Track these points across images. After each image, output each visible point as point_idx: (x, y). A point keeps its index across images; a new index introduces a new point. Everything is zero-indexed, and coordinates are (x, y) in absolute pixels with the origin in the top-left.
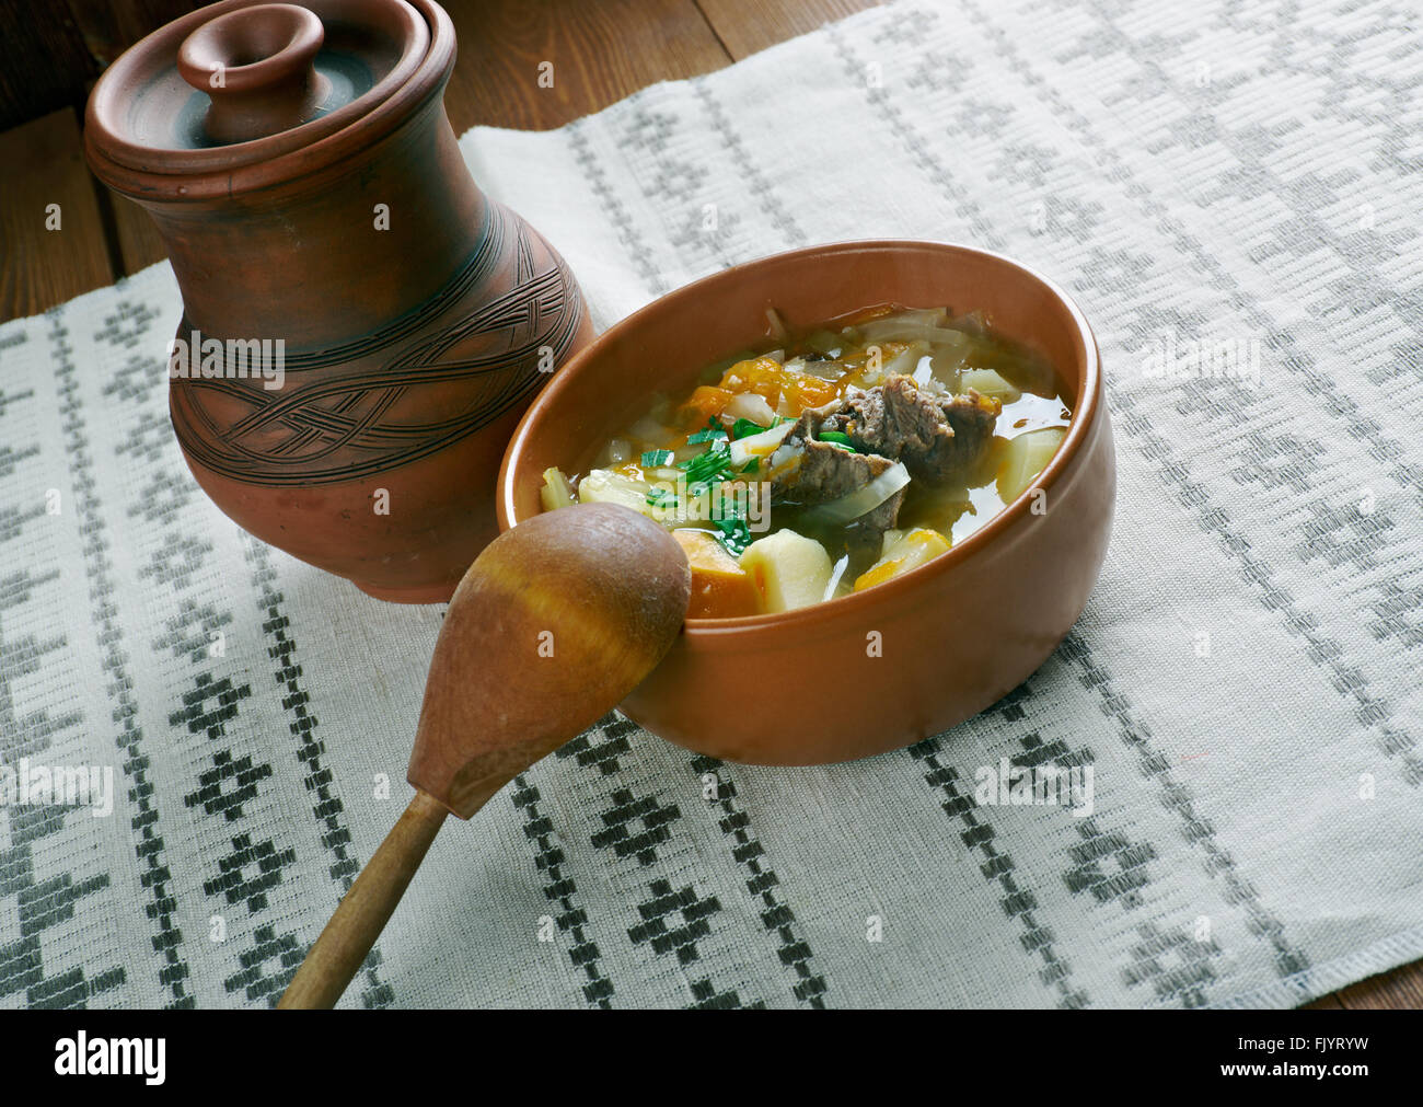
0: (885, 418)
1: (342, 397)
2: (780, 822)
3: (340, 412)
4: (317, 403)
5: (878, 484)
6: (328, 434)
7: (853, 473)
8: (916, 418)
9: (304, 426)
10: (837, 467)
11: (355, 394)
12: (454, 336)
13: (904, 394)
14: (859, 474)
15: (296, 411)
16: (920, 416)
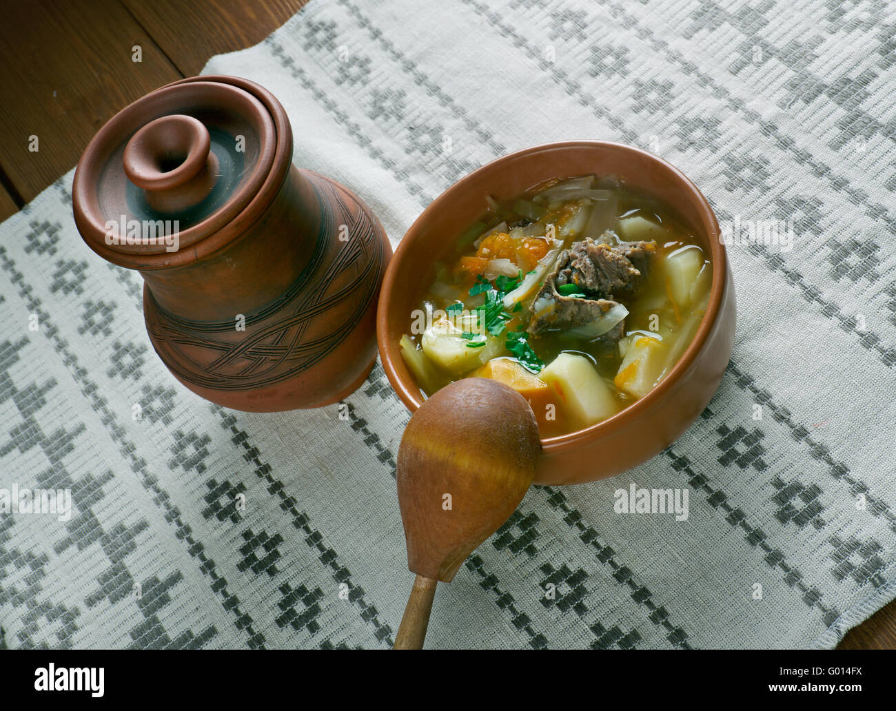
0: (596, 271)
1: (276, 335)
2: (599, 512)
3: (277, 344)
4: (261, 343)
5: (609, 317)
6: (273, 358)
7: (591, 311)
8: (617, 270)
9: (256, 357)
10: (579, 309)
11: (282, 332)
12: (328, 280)
13: (606, 258)
14: (595, 312)
15: (249, 350)
16: (618, 267)
